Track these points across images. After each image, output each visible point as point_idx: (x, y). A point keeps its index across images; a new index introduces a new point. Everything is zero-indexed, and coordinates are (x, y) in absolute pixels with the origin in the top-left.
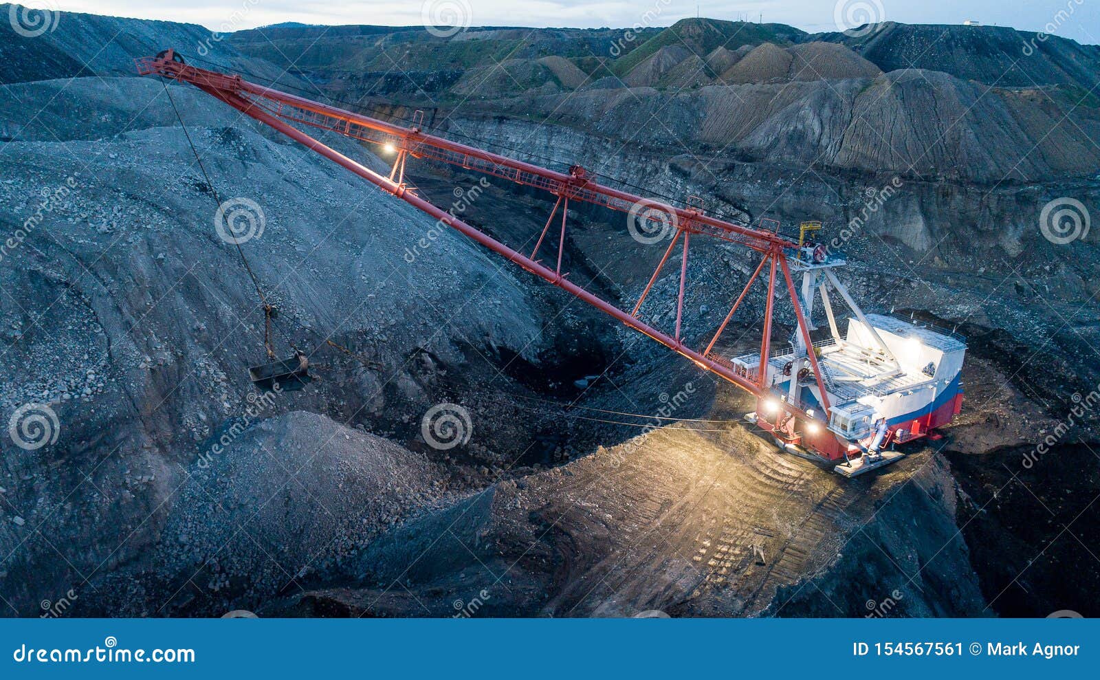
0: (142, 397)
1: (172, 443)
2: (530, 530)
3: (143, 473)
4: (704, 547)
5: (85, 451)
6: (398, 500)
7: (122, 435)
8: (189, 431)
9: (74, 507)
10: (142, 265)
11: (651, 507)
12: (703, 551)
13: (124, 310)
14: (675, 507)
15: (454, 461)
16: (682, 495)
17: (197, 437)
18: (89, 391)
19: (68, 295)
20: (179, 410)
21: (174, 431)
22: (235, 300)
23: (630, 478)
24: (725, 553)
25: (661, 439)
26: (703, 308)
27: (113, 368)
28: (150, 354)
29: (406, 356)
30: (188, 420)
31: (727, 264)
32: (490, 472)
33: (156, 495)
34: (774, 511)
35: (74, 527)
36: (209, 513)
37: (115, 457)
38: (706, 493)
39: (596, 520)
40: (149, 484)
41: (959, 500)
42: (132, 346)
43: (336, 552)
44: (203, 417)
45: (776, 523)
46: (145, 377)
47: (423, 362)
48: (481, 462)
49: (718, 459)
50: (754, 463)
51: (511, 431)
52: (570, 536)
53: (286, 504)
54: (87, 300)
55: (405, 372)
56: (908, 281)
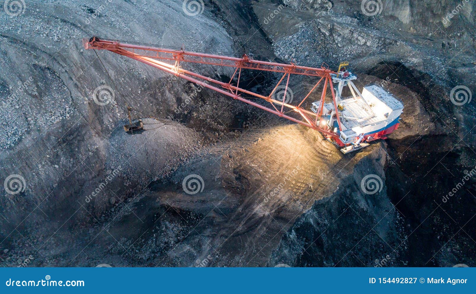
0: (88, 116)
1: (101, 131)
2: (234, 176)
3: (94, 145)
4: (293, 184)
5: (73, 139)
6: (186, 151)
7: (84, 132)
8: (107, 126)
9: (74, 159)
10: (75, 56)
11: (276, 166)
12: (292, 185)
13: (73, 79)
14: (284, 166)
15: (205, 131)
16: (287, 161)
17: (110, 128)
18: (68, 115)
19: (50, 73)
20: (102, 118)
21: (101, 126)
22: (114, 67)
23: (269, 153)
24: (299, 186)
25: (282, 134)
26: (306, 53)
27: (74, 105)
28: (87, 97)
29: (184, 85)
30: (106, 122)
31: (319, 30)
32: (219, 135)
33: (100, 152)
34: (319, 168)
35: (75, 167)
36: (120, 158)
37: (83, 140)
38: (296, 160)
39: (257, 172)
40: (97, 149)
41: (387, 160)
42: (79, 94)
43: (166, 172)
44: (111, 120)
45: (319, 173)
46: (87, 107)
47: (191, 87)
48: (216, 130)
49: (303, 144)
50: (315, 146)
51: (226, 114)
52: (247, 179)
53: (147, 155)
54: (58, 75)
55: (184, 93)
56: (396, 42)
